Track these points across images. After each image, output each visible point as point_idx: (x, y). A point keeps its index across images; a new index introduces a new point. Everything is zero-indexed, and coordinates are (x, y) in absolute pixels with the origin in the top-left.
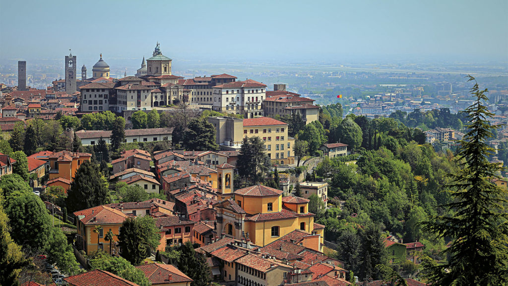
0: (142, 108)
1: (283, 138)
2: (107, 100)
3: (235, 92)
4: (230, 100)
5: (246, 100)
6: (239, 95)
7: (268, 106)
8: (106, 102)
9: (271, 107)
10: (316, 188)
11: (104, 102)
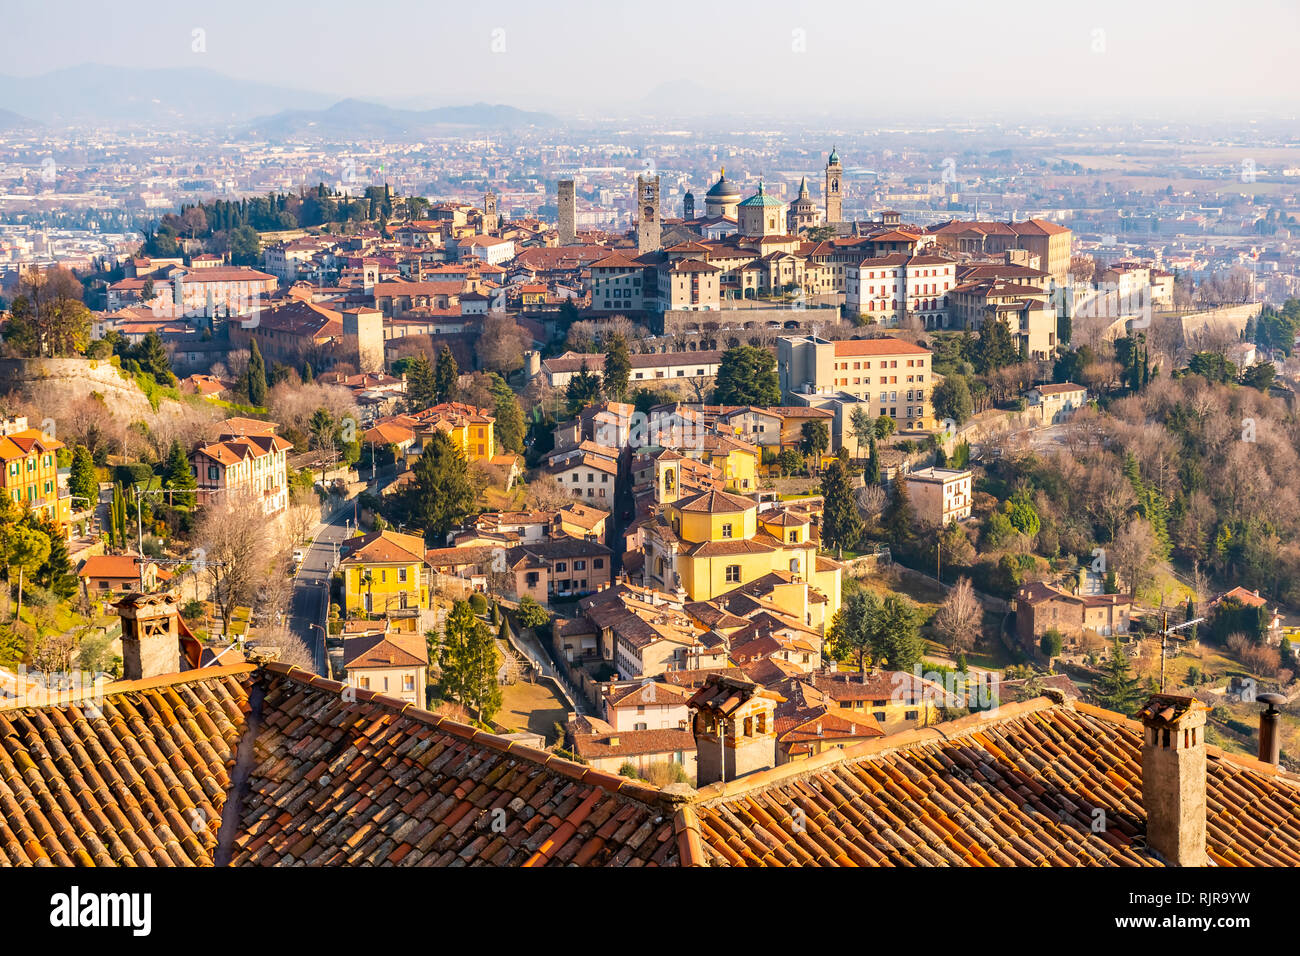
0: (701, 306)
1: (921, 378)
2: (640, 288)
3: (889, 274)
4: (878, 291)
5: (911, 290)
6: (897, 281)
7: (958, 303)
8: (637, 293)
9: (964, 304)
10: (940, 483)
11: (633, 292)
